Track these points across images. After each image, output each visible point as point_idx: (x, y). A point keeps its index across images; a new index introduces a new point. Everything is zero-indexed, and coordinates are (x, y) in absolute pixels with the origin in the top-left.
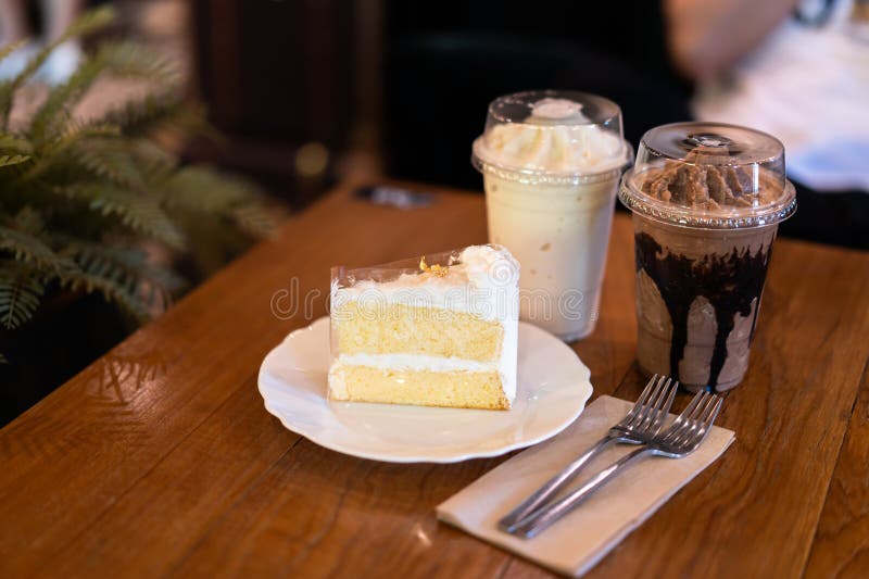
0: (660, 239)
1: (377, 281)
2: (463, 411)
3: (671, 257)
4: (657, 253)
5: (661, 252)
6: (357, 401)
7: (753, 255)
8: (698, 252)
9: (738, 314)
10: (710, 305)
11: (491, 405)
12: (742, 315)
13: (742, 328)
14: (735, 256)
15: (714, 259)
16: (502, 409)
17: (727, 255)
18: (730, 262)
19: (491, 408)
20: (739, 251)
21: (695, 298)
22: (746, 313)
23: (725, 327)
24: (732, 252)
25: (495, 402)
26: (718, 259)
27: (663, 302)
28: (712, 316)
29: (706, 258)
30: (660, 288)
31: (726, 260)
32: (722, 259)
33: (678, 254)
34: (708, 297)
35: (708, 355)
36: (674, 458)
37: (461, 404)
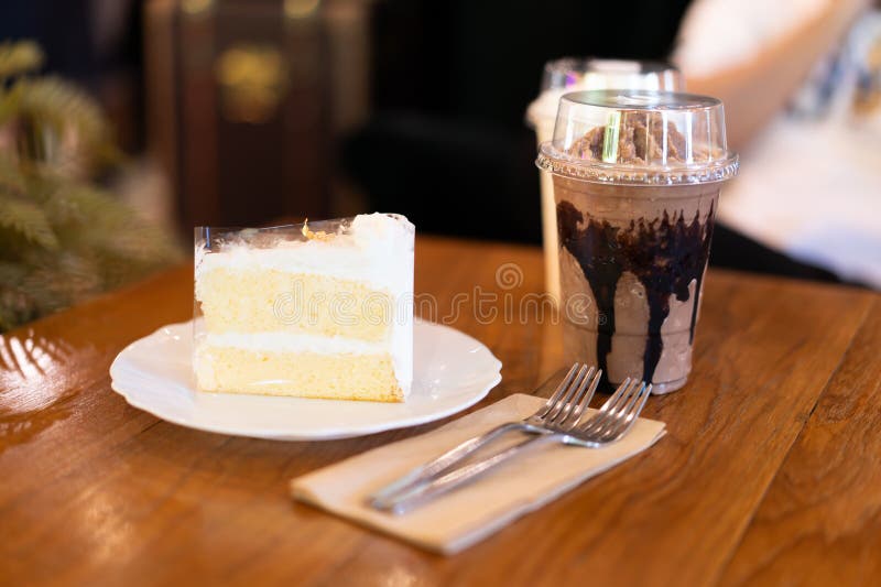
0: (581, 205)
1: (248, 242)
2: (348, 403)
3: (593, 225)
4: (578, 223)
5: (581, 221)
6: (227, 392)
7: (688, 223)
8: (622, 217)
9: (674, 296)
10: (639, 284)
11: (382, 396)
12: (678, 298)
13: (679, 316)
14: (665, 222)
15: (641, 225)
16: (395, 401)
17: (657, 220)
18: (661, 229)
19: (382, 401)
20: (671, 216)
21: (621, 275)
22: (683, 297)
23: (658, 314)
24: (661, 217)
25: (387, 392)
26: (646, 225)
27: (587, 283)
28: (643, 297)
29: (632, 224)
30: (582, 266)
31: (657, 226)
32: (651, 225)
33: (600, 221)
34: (636, 274)
35: (640, 347)
36: (591, 447)
37: (348, 395)
